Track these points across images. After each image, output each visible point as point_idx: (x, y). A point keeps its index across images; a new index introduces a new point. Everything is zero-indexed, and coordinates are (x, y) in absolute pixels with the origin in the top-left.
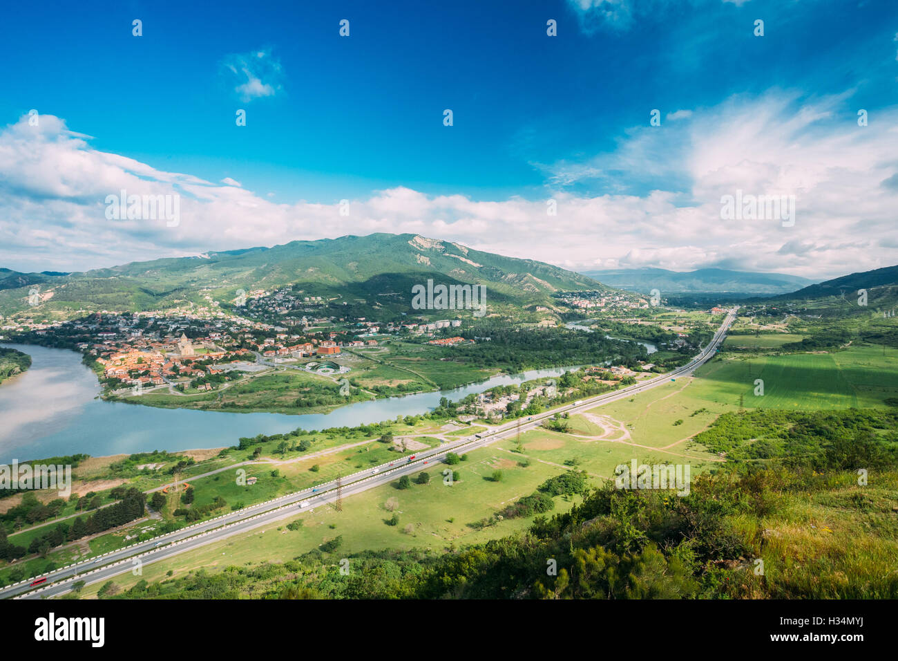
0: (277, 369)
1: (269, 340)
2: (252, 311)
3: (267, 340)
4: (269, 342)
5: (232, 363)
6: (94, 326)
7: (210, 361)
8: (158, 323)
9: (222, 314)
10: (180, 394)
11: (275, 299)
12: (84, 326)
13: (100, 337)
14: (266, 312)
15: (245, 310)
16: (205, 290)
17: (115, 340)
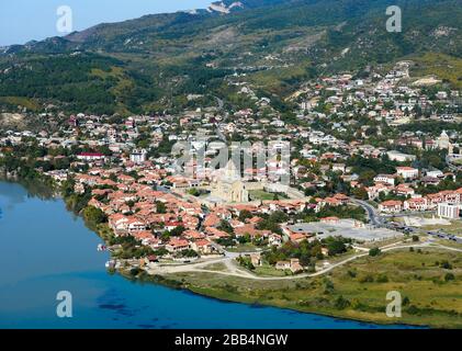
0: (416, 239)
1: (385, 179)
2: (335, 118)
3: (379, 179)
4: (383, 183)
5: (323, 221)
6: (68, 141)
7: (281, 216)
8: (171, 138)
9: (281, 123)
10: (247, 275)
11: (376, 94)
12: (53, 142)
13: (80, 161)
14: (365, 120)
15: (321, 115)
16: (236, 74)
17: (106, 166)
